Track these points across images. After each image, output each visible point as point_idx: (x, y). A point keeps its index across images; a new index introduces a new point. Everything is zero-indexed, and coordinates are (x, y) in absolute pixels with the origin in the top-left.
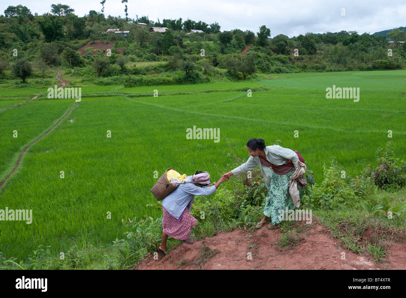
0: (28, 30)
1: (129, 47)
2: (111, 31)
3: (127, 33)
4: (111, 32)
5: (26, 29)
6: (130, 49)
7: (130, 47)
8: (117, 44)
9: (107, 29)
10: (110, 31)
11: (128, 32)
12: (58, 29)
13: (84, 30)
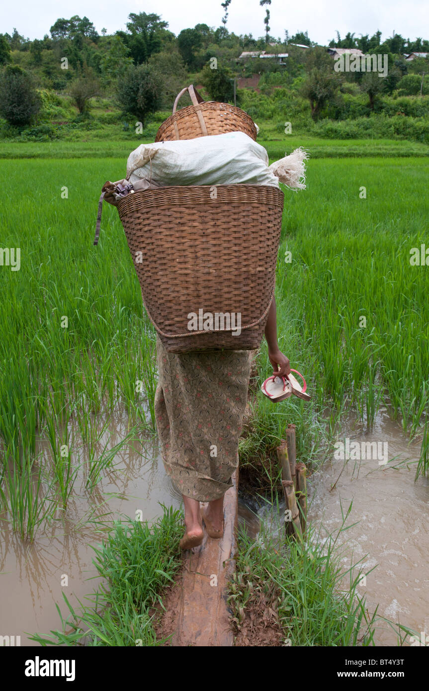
0: (93, 57)
1: (292, 85)
2: (251, 56)
3: (285, 58)
4: (248, 58)
5: (89, 55)
6: (296, 87)
7: (296, 85)
8: (267, 77)
9: (240, 54)
10: (247, 55)
11: (286, 55)
12: (152, 49)
13: (196, 54)
